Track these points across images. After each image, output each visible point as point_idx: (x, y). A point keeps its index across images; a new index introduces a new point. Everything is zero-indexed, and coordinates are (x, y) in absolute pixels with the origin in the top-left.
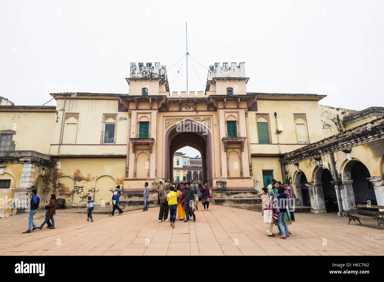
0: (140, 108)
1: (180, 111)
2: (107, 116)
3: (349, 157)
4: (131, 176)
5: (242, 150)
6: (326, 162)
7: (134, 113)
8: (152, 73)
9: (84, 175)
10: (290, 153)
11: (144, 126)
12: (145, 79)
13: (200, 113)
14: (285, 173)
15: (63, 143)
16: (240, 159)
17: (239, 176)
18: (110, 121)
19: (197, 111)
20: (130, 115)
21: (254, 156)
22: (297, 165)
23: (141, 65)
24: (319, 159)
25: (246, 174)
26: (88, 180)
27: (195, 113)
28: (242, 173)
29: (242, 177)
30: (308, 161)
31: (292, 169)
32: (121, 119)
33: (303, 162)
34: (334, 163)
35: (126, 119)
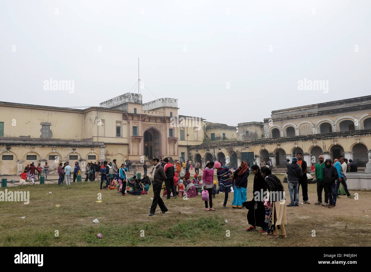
0: (134, 119)
1: (149, 121)
2: (117, 122)
3: (220, 151)
4: (131, 154)
5: (175, 143)
6: (211, 151)
7: (131, 122)
8: (138, 100)
9: (110, 153)
10: (193, 146)
11: (135, 128)
12: (135, 103)
13: (158, 124)
14: (189, 154)
15: (99, 136)
16: (174, 147)
17: (173, 155)
18: (119, 125)
19: (157, 122)
20: (129, 123)
21: (179, 146)
22: (197, 151)
23: (133, 94)
24: (209, 150)
25: (176, 154)
26: (112, 155)
27: (155, 123)
28: (174, 154)
29: (174, 155)
30: (203, 150)
31: (194, 153)
32: (124, 124)
33: (200, 150)
34: (214, 152)
35: (126, 124)
